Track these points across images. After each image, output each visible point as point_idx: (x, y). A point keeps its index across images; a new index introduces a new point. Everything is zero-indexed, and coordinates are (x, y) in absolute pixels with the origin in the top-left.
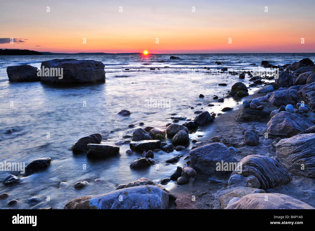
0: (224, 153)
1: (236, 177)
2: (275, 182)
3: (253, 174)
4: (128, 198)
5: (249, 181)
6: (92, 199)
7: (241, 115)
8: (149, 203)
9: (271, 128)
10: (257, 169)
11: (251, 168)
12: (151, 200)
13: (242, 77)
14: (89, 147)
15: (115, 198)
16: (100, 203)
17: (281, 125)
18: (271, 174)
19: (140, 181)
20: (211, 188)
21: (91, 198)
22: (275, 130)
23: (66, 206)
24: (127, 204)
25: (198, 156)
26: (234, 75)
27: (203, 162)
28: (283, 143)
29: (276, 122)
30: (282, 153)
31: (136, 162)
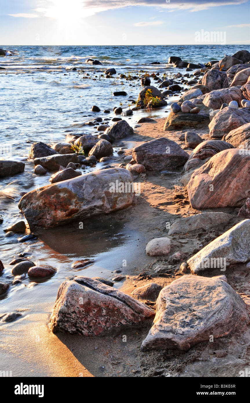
0: (173, 146)
1: (193, 161)
4: (97, 178)
7: (170, 122)
9: (214, 128)
11: (208, 150)
12: (122, 177)
15: (84, 180)
16: (70, 185)
17: (227, 123)
22: (220, 130)
24: (98, 183)
25: (145, 151)
27: (151, 157)
29: (220, 120)
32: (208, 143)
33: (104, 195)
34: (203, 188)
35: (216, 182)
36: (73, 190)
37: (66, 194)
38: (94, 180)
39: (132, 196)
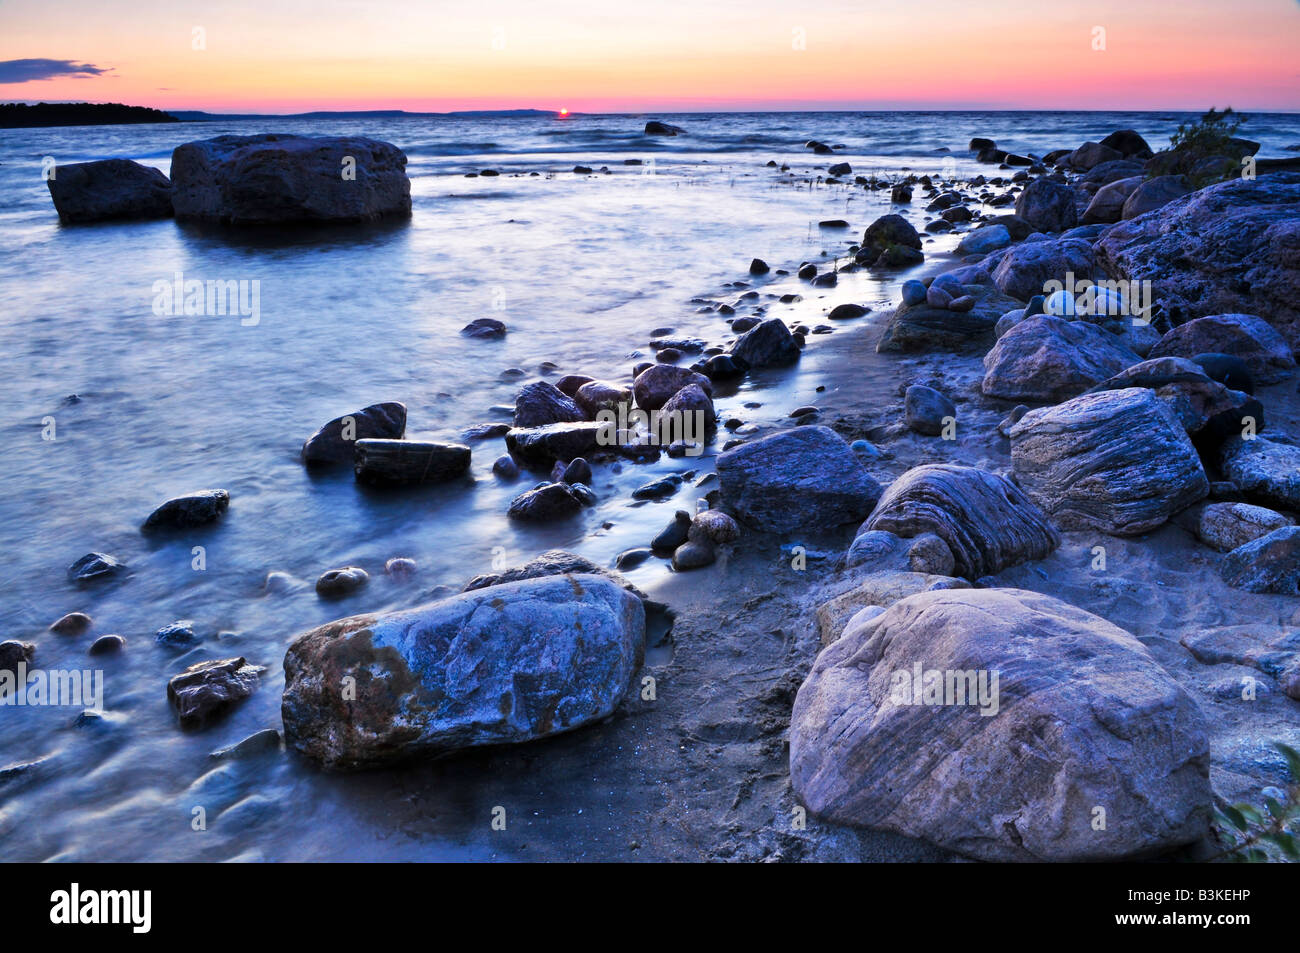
0: (834, 459)
1: (872, 540)
2: (1004, 552)
3: (933, 527)
4: (504, 618)
5: (916, 553)
6: (379, 625)
7: (895, 331)
8: (576, 633)
9: (996, 372)
10: (945, 510)
11: (926, 510)
12: (583, 623)
13: (902, 196)
14: (363, 451)
15: (459, 620)
16: (409, 637)
17: (1032, 363)
18: (991, 528)
19: (545, 560)
20: (788, 578)
21: (375, 622)
22: (1011, 379)
23: (290, 650)
24: (502, 638)
25: (747, 471)
26: (874, 189)
27: (761, 491)
28: (1036, 421)
29: (1013, 351)
30: (1034, 456)
31: (529, 499)
32: (930, 481)
33: (511, 686)
34: (834, 744)
35: (883, 742)
36: (411, 660)
37: (387, 673)
38: (493, 623)
39: (610, 694)
